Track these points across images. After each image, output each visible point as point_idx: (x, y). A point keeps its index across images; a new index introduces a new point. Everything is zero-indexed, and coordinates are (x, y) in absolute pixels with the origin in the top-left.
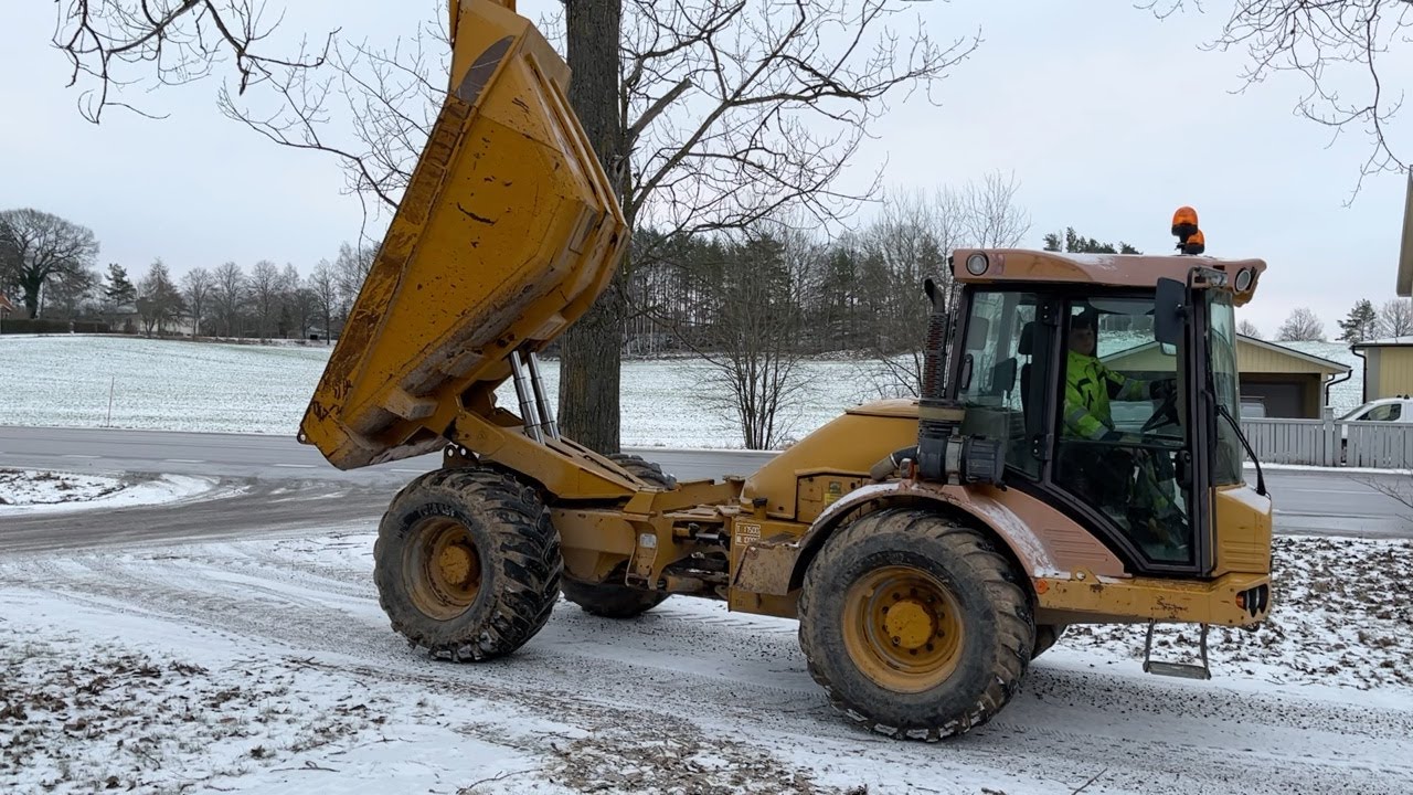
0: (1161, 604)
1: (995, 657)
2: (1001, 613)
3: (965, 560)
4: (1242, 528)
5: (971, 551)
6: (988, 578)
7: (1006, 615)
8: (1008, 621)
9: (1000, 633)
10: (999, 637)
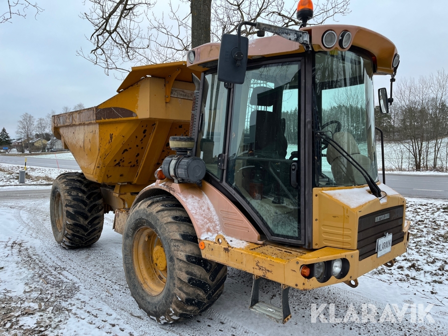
0: (258, 266)
1: (174, 284)
2: (178, 259)
3: (165, 226)
4: (334, 217)
5: (169, 221)
6: (173, 238)
7: (181, 260)
8: (181, 264)
9: (177, 271)
10: (176, 273)
